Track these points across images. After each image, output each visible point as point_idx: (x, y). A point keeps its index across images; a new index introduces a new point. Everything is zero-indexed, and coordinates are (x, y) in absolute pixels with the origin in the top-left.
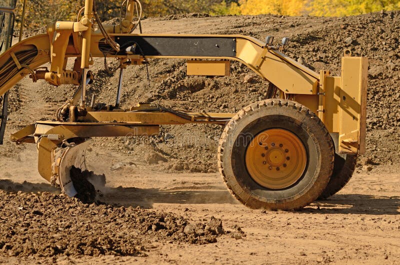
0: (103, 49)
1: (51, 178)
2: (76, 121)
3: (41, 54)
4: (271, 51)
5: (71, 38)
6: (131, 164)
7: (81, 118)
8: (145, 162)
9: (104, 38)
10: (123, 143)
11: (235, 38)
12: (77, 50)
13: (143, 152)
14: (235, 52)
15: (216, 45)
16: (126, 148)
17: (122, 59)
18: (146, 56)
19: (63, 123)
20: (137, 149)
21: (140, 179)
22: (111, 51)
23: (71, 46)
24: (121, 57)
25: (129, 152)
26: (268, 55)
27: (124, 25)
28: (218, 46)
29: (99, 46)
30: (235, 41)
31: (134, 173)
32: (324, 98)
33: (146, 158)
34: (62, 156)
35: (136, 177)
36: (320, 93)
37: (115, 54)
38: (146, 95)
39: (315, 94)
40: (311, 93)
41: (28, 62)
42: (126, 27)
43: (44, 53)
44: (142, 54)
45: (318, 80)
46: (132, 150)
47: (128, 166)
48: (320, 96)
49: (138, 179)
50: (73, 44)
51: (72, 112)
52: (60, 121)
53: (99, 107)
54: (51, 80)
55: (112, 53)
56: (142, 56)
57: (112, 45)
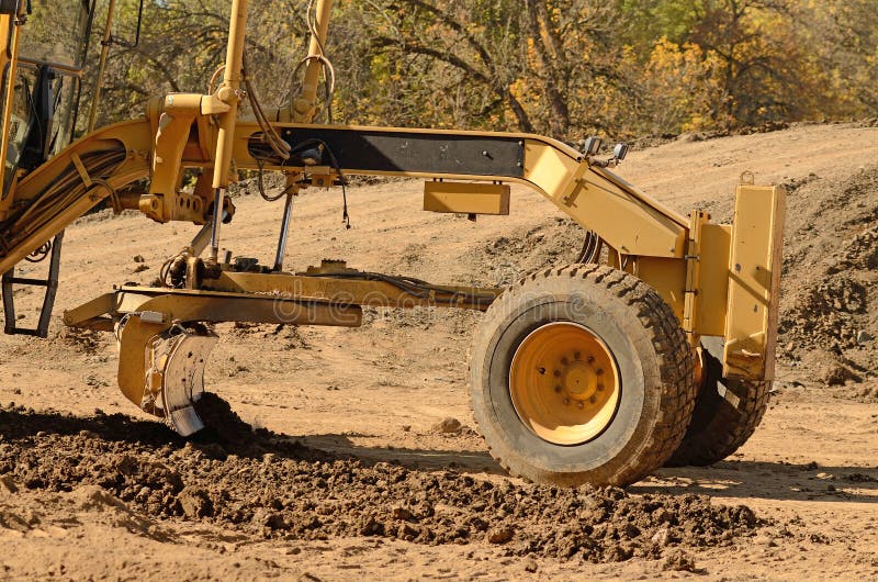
0: (257, 153)
1: (144, 398)
2: (198, 287)
3: (133, 159)
4: (594, 168)
5: (194, 128)
6: (796, 384)
7: (208, 282)
8: (821, 381)
9: (259, 130)
10: (783, 347)
11: (523, 139)
12: (205, 153)
13: (818, 364)
14: (522, 166)
15: (485, 153)
16: (787, 355)
17: (295, 174)
18: (342, 170)
19: (172, 291)
20: (808, 357)
21: (811, 412)
22: (272, 157)
23: (194, 145)
24: (291, 169)
25: (793, 363)
26: (589, 176)
27: (299, 109)
28: (487, 155)
29: (250, 146)
30: (523, 145)
31: (802, 401)
32: (697, 264)
33: (823, 374)
34: (172, 351)
35: (804, 409)
36: (690, 255)
37: (279, 165)
38: (825, 260)
39: (679, 256)
40: (672, 255)
41: (105, 174)
42: (301, 113)
43: (138, 158)
44: (335, 163)
45: (687, 230)
46: (799, 359)
47: (791, 388)
48: (690, 260)
49: (808, 412)
50: (197, 140)
51: (192, 269)
52: (167, 286)
53: (244, 265)
54: (152, 209)
55: (275, 160)
56: (333, 170)
57: (274, 145)
